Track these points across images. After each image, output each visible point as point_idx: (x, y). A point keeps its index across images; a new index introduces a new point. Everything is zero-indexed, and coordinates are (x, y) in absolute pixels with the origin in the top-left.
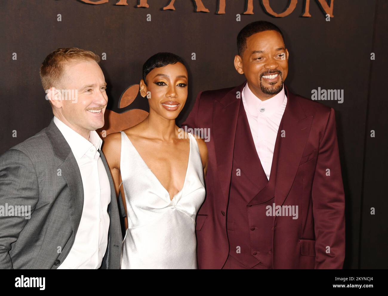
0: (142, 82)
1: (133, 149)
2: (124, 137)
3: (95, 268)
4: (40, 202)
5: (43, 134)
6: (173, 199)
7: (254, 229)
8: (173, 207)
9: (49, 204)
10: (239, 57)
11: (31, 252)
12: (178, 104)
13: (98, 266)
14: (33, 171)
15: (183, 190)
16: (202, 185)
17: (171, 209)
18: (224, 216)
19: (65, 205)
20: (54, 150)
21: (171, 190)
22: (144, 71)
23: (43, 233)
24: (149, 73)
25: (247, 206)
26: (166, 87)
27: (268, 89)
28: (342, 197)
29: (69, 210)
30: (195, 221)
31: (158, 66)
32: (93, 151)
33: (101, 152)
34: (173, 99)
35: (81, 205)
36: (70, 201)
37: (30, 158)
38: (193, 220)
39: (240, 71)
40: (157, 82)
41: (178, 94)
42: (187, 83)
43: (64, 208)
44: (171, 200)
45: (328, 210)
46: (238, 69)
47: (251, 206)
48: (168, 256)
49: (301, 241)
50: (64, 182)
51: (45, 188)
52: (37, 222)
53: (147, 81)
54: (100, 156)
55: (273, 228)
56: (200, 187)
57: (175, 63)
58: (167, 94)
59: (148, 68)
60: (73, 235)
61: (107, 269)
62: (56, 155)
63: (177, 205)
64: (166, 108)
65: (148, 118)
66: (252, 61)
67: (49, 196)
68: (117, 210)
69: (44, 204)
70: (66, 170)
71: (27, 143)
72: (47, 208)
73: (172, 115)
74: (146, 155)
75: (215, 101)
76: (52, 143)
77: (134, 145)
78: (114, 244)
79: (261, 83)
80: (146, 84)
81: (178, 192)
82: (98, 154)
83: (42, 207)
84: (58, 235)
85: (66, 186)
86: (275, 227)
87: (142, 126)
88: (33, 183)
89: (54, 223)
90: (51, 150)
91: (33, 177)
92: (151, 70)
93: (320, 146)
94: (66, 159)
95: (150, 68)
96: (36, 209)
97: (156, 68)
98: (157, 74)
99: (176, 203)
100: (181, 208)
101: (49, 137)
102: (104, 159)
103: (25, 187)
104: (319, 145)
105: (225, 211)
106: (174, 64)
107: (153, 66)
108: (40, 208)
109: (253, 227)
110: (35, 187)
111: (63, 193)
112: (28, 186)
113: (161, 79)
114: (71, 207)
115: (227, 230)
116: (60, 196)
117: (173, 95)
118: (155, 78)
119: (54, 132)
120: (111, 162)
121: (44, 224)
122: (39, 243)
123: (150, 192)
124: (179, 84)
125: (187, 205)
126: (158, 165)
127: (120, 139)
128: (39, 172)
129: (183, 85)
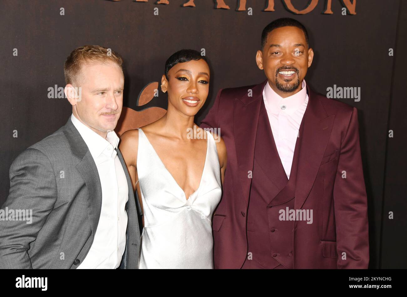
0: (163, 78)
1: (150, 147)
2: (142, 135)
3: (113, 268)
4: (59, 200)
5: (60, 133)
6: (188, 198)
7: (274, 231)
8: (188, 207)
9: (68, 203)
10: (260, 52)
11: (51, 252)
12: (198, 100)
13: (117, 265)
14: (51, 170)
15: (199, 189)
16: (218, 186)
17: (187, 209)
18: (244, 216)
19: (83, 204)
20: (71, 149)
21: (187, 190)
22: (167, 66)
23: (62, 232)
24: (171, 69)
25: (267, 207)
26: (187, 82)
27: (282, 85)
28: (365, 199)
29: (88, 209)
30: (211, 221)
31: (180, 62)
32: (110, 149)
33: (118, 150)
34: (194, 95)
35: (99, 204)
36: (88, 200)
37: (48, 157)
38: (209, 220)
39: (261, 67)
40: (178, 77)
41: (199, 90)
42: (209, 81)
43: (82, 207)
44: (187, 200)
45: (350, 212)
46: (259, 64)
47: (271, 207)
48: (184, 256)
49: (322, 242)
50: (82, 181)
51: (63, 187)
52: (56, 222)
53: (169, 76)
54: (117, 154)
55: (294, 229)
56: (216, 187)
57: (199, 60)
58: (188, 89)
59: (171, 63)
60: (92, 234)
61: (125, 268)
62: (74, 154)
63: (193, 205)
64: (186, 104)
65: (166, 116)
66: (270, 56)
67: (67, 195)
68: (135, 208)
69: (63, 204)
70: (84, 169)
71: (45, 142)
72: (66, 207)
73: (192, 111)
74: (163, 154)
75: (236, 99)
76: (70, 142)
77: (151, 143)
78: (132, 243)
79: (276, 79)
80: (168, 79)
81: (194, 191)
82: (115, 152)
83: (60, 206)
84: (77, 234)
85: (84, 185)
86: (295, 228)
87: (160, 123)
88: (51, 182)
89: (72, 222)
90: (68, 149)
91: (51, 177)
92: (173, 65)
93: (342, 146)
94: (84, 158)
95: (173, 63)
96: (54, 208)
97: (179, 63)
98: (179, 69)
99: (192, 203)
100: (196, 208)
101: (66, 136)
102: (121, 157)
103: (43, 186)
104: (341, 144)
105: (245, 212)
106: (197, 60)
107: (176, 61)
108: (58, 208)
109: (273, 229)
110: (53, 186)
111: (81, 192)
112: (47, 185)
113: (183, 74)
114: (89, 206)
115: (247, 231)
116: (79, 195)
117: (194, 90)
118: (177, 73)
119: (71, 131)
120: (128, 160)
121: (63, 224)
122: (58, 242)
123: (166, 192)
124: (201, 81)
125: (203, 205)
126: (175, 164)
127: (137, 137)
128: (57, 171)
129: (204, 82)
